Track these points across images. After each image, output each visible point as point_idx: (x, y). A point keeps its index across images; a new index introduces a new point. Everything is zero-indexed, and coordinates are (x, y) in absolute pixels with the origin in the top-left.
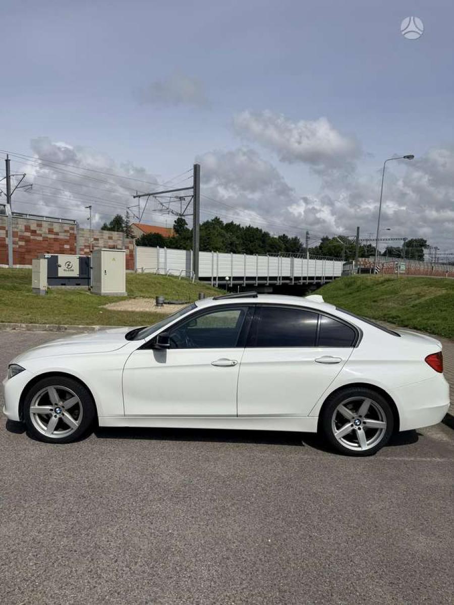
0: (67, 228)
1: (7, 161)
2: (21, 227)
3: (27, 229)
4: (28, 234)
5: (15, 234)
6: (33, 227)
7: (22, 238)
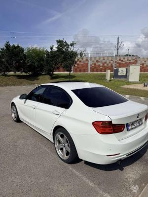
0: (134, 58)
1: (118, 38)
2: (118, 59)
3: (120, 60)
4: (120, 62)
5: (116, 62)
6: (122, 59)
7: (118, 63)
